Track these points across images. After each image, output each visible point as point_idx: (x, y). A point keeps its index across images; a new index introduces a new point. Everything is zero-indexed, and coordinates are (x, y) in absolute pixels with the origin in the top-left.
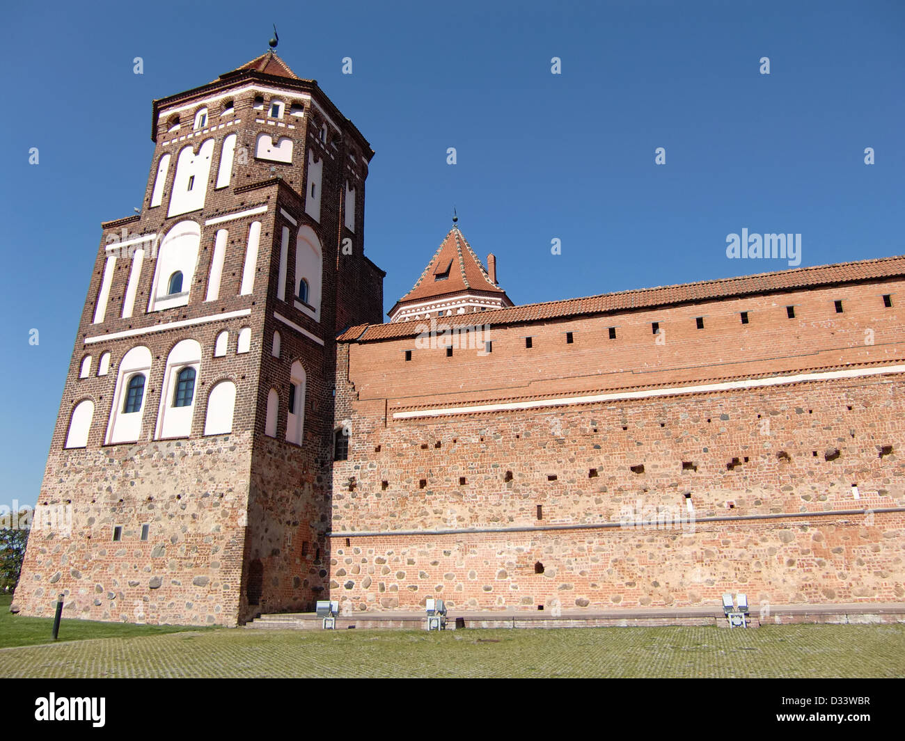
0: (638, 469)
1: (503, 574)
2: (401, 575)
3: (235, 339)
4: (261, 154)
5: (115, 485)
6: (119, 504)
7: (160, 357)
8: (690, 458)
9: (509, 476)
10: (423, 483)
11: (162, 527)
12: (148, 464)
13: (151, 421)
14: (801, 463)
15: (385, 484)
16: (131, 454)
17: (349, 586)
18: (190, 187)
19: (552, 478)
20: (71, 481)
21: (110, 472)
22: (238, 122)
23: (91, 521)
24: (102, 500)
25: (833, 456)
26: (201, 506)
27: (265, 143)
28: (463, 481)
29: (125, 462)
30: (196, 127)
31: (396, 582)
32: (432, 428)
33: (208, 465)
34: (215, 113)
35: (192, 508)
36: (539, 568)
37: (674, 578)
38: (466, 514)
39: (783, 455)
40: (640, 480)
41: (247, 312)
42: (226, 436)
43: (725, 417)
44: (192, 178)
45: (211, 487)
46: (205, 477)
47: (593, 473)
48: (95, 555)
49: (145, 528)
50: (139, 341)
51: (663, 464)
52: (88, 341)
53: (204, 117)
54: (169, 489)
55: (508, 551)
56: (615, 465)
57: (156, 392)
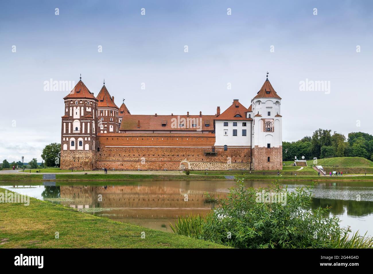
0: (134, 155)
1: (119, 166)
2: (107, 165)
3: (88, 139)
4: (87, 110)
5: (73, 155)
6: (74, 158)
7: (76, 139)
8: (140, 154)
9: (120, 155)
10: (109, 155)
11: (81, 161)
12: (77, 153)
13: (76, 147)
14: (151, 156)
15: (104, 155)
16: (74, 152)
17: (100, 166)
18: (76, 114)
19: (125, 155)
20: (66, 154)
21: (72, 154)
22: (83, 105)
23: (70, 159)
24: (71, 157)
25: (154, 155)
26: (86, 158)
27: (87, 108)
28: (114, 155)
29: (74, 153)
30: (76, 103)
31: (106, 166)
32: (110, 149)
33: (86, 154)
34: (79, 102)
35: (85, 158)
36: (123, 165)
37: (136, 167)
38: (114, 159)
39: (149, 155)
40: (134, 157)
41: (89, 135)
42: (88, 151)
43: (144, 150)
44: (76, 112)
45: (87, 156)
46: (86, 155)
47: (129, 155)
48: (72, 163)
49: (78, 160)
50: (73, 137)
51: (137, 155)
52: (63, 135)
53: (77, 102)
54: (81, 156)
55: (119, 163)
56: (131, 154)
57: (77, 144)
